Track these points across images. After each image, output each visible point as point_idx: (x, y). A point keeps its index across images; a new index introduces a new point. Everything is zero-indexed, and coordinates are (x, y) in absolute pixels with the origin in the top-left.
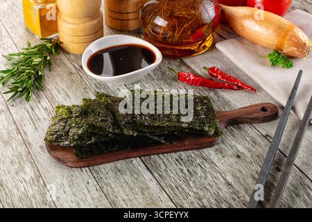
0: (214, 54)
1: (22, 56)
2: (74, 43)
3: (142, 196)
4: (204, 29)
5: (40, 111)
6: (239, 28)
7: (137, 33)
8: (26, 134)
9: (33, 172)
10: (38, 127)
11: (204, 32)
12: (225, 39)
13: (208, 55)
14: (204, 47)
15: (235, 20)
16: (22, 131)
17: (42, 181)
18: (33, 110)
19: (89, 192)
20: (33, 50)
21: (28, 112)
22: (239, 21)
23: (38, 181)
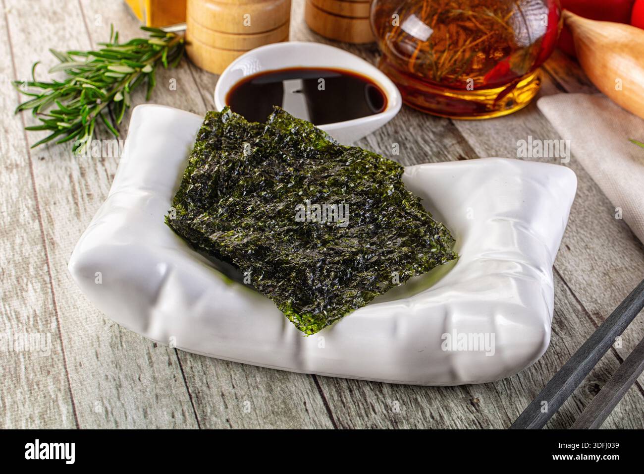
0: (530, 122)
1: (92, 58)
2: (214, 47)
3: (265, 394)
4: (514, 59)
5: (97, 179)
6: (597, 71)
7: (369, 51)
8: (51, 221)
9: (41, 303)
10: (82, 211)
11: (511, 65)
12: (565, 91)
13: (517, 123)
14: (511, 103)
15: (589, 49)
16: (43, 214)
17: (54, 325)
18: (83, 174)
19: (151, 364)
20: (122, 50)
21: (71, 176)
22: (598, 54)
23: (47, 322)
